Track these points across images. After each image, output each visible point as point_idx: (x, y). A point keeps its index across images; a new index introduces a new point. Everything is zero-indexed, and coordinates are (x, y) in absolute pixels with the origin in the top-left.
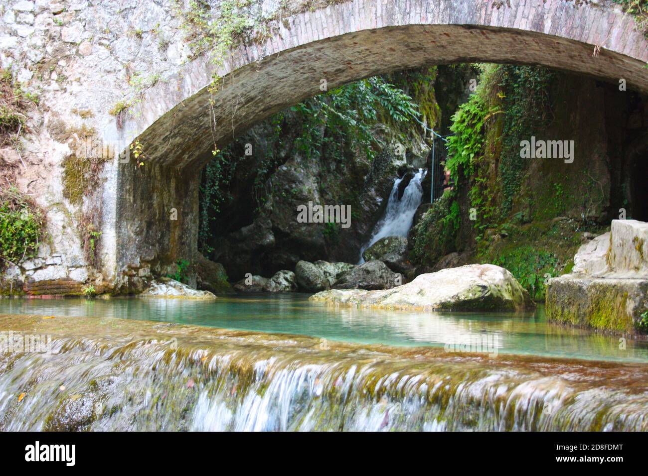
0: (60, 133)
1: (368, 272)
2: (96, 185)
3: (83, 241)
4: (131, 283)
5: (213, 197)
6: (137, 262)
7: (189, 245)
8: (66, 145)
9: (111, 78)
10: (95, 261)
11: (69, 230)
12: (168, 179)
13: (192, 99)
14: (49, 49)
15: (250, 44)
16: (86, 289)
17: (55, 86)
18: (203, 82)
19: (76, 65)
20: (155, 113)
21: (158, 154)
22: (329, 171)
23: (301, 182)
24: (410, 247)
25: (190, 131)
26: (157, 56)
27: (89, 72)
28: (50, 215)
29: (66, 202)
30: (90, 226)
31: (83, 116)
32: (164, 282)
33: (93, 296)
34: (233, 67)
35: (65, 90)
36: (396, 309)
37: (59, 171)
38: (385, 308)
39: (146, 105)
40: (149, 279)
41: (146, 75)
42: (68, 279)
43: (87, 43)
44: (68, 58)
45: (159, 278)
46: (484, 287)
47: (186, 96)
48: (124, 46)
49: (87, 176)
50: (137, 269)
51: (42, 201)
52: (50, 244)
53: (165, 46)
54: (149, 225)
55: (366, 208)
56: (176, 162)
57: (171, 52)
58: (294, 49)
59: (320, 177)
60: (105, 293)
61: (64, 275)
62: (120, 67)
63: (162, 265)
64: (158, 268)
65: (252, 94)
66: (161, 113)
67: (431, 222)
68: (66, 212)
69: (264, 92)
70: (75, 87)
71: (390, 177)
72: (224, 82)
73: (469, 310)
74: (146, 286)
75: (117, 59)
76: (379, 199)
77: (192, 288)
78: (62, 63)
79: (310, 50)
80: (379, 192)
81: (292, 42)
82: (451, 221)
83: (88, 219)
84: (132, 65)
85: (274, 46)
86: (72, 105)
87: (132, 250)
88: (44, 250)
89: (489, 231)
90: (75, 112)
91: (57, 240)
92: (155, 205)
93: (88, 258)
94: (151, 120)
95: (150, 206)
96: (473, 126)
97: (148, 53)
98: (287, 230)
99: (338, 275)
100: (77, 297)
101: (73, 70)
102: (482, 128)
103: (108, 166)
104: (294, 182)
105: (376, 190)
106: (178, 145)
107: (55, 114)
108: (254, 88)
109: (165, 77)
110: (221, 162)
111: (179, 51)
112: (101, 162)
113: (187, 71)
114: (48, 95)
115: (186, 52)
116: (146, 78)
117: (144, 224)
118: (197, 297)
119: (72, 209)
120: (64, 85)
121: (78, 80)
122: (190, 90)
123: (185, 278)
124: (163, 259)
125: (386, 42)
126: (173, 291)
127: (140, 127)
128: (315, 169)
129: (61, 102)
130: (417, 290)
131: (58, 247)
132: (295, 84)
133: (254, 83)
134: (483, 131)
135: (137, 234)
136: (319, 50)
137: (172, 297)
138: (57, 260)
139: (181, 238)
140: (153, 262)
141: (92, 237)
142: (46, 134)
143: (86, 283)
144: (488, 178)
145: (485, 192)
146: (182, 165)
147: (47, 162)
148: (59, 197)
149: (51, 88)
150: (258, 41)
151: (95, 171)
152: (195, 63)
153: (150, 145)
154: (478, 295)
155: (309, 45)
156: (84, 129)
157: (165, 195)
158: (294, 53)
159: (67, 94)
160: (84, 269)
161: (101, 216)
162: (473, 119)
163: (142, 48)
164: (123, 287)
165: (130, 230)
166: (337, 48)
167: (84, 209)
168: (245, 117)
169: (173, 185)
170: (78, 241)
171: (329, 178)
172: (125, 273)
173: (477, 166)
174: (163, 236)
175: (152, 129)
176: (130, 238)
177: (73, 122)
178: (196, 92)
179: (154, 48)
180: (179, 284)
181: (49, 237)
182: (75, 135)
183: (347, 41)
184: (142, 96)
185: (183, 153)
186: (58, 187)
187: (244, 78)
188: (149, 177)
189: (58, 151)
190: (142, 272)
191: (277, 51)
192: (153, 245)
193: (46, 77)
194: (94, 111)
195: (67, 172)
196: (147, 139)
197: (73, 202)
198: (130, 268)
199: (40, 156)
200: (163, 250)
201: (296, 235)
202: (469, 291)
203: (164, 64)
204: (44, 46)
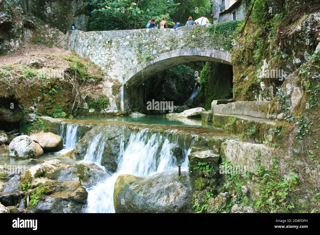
0: (111, 80)
1: (183, 108)
2: (119, 92)
3: (117, 104)
4: (127, 113)
5: (147, 91)
6: (128, 108)
7: (140, 104)
8: (112, 83)
9: (121, 68)
10: (119, 108)
11: (114, 101)
12: (135, 89)
13: (139, 72)
14: (108, 62)
15: (151, 60)
16: (118, 114)
17: (110, 70)
18: (141, 69)
19: (114, 66)
20: (131, 76)
21: (132, 84)
22: (179, 82)
23: (171, 85)
24: (194, 102)
25: (139, 79)
26: (131, 63)
27: (117, 67)
28: (110, 98)
29: (113, 95)
30: (118, 101)
31: (116, 77)
32: (134, 112)
33: (119, 116)
34: (147, 65)
35: (112, 71)
36: (179, 117)
37: (111, 89)
38: (177, 117)
39: (129, 74)
40: (131, 111)
41: (129, 67)
42: (114, 112)
43: (116, 61)
44: (112, 64)
45: (134, 111)
46: (197, 113)
47: (137, 72)
48: (124, 61)
49: (117, 90)
50: (128, 109)
51: (108, 96)
52: (110, 105)
53: (132, 61)
54: (131, 100)
55: (188, 91)
56: (136, 86)
57: (134, 62)
58: (160, 61)
59: (176, 84)
60: (121, 115)
61: (113, 111)
62: (123, 66)
63: (134, 108)
64: (133, 109)
65: (152, 70)
66: (132, 76)
67: (198, 96)
68: (113, 98)
69: (155, 69)
70: (114, 71)
71: (194, 83)
72: (145, 68)
73: (194, 118)
74: (131, 113)
75: (122, 64)
76: (191, 89)
77: (141, 113)
78: (111, 65)
79: (163, 61)
80: (191, 87)
81: (159, 60)
82: (201, 96)
83: (117, 99)
84: (126, 65)
85: (156, 61)
86: (113, 75)
87: (127, 106)
88: (109, 106)
89: (208, 99)
90: (114, 76)
91: (111, 104)
92: (132, 95)
93: (118, 108)
94: (130, 77)
95: (131, 96)
96: (205, 74)
97: (129, 63)
98: (168, 97)
99: (177, 109)
100: (116, 116)
101: (113, 67)
102: (207, 74)
103: (121, 87)
104: (170, 85)
105: (191, 86)
106: (137, 82)
107: (110, 76)
108: (152, 69)
109: (133, 68)
110: (149, 83)
111: (136, 62)
112: (120, 87)
113: (137, 66)
114: (108, 72)
115: (137, 62)
116: (129, 68)
117: (130, 100)
118: (141, 115)
119: (114, 97)
120: (112, 70)
121: (115, 69)
122: (138, 71)
123: (139, 111)
124: (134, 107)
125: (180, 59)
126: (136, 114)
127: (128, 79)
128: (175, 82)
129: (111, 74)
130: (184, 113)
131: (111, 105)
132: (162, 67)
133: (152, 68)
134: (207, 75)
135: (128, 102)
136: (166, 61)
137: (136, 115)
138: (111, 108)
139: (138, 102)
140: (132, 108)
141: (118, 103)
142: (108, 81)
143: (117, 113)
144: (209, 86)
145: (208, 89)
146: (137, 86)
147: (108, 87)
148: (111, 94)
149: (109, 71)
150: (152, 60)
151: (118, 89)
152: (139, 65)
153: (130, 82)
154: (196, 114)
155: (163, 60)
156: (116, 80)
157: (134, 93)
158: (160, 62)
159: (112, 72)
160: (117, 110)
161: (120, 98)
162: (205, 72)
163: (128, 62)
164: (125, 114)
165: (126, 101)
166: (169, 60)
167: (117, 97)
168: (151, 75)
169: (136, 90)
170: (115, 104)
171: (179, 83)
172: (126, 110)
173: (206, 83)
174: (134, 102)
175: (130, 79)
176: (126, 103)
177: (114, 78)
178: (139, 71)
179: (130, 62)
180: (138, 112)
181: (109, 103)
182: (114, 81)
183: (171, 59)
184: (128, 72)
185: (138, 83)
186: (111, 92)
187: (150, 67)
188: (130, 89)
189: (111, 84)
190: (129, 110)
191: (156, 62)
192: (132, 104)
193: (108, 68)
194: (118, 76)
195: (113, 89)
196: (129, 82)
197: (114, 95)
198: (127, 109)
199: (107, 86)
200: (134, 105)
201: (171, 98)
202: (194, 113)
203: (132, 65)
204: (107, 62)
